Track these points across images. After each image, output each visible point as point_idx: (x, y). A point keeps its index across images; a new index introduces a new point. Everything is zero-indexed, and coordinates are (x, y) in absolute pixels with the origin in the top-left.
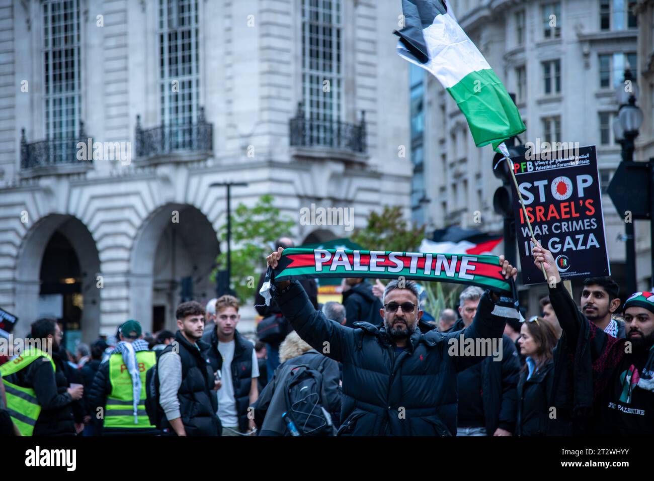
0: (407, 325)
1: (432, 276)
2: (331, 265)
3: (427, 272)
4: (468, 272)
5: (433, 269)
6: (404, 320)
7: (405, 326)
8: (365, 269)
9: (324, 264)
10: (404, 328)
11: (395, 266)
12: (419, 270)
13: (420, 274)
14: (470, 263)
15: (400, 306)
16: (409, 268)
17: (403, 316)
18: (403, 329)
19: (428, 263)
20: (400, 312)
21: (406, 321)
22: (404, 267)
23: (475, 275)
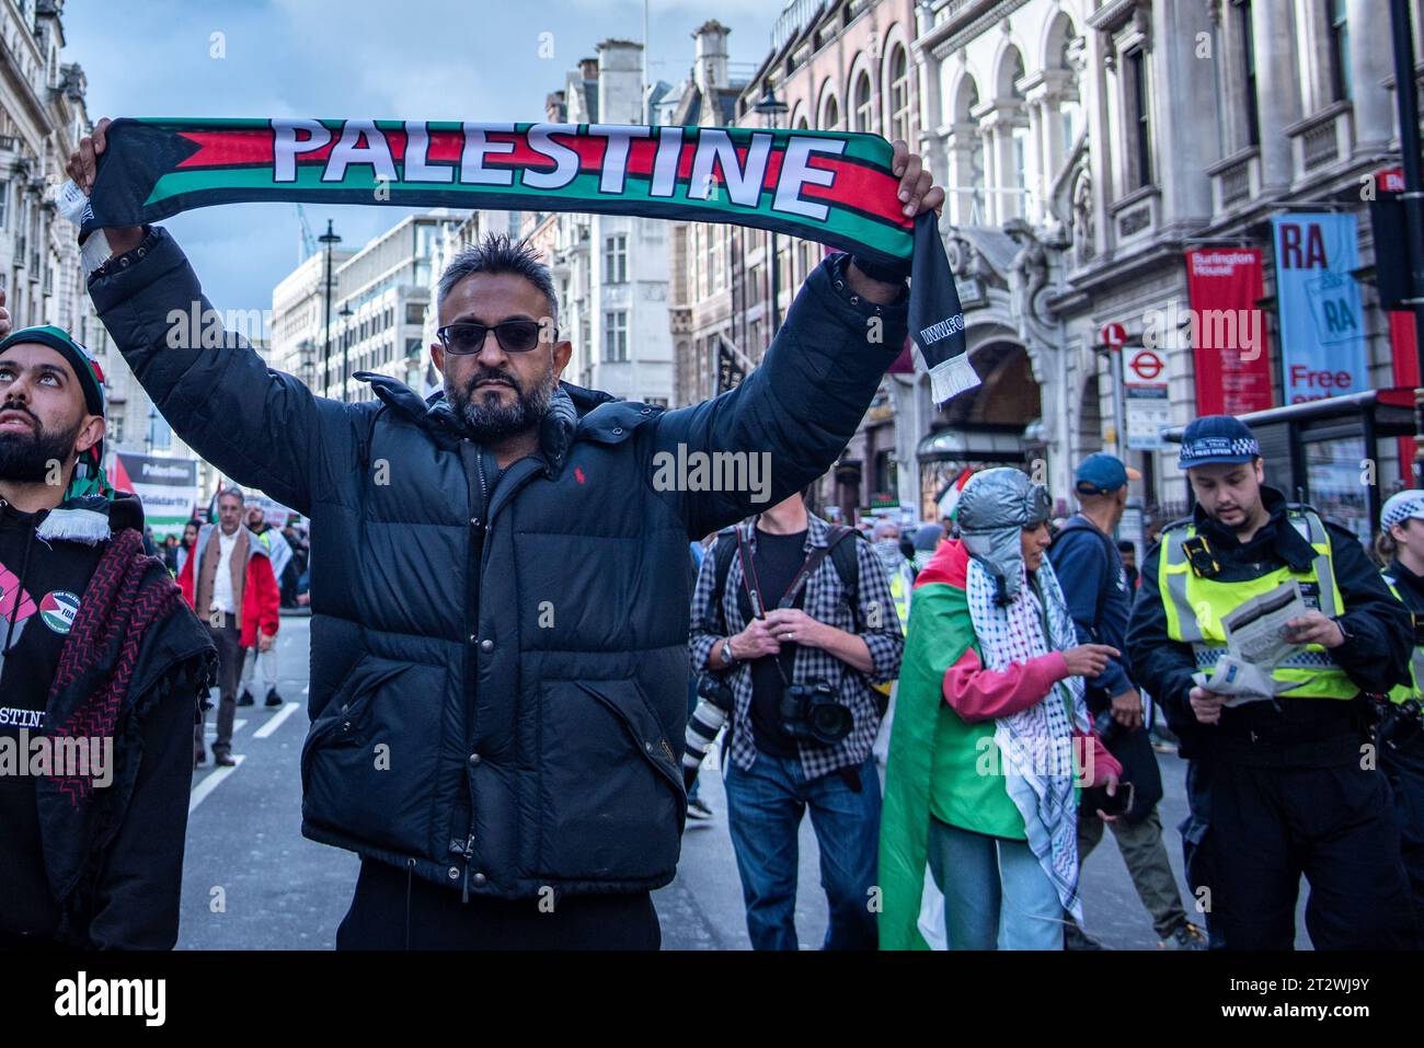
0: (518, 390)
1: (680, 200)
2: (325, 163)
3: (663, 187)
4: (807, 193)
5: (684, 175)
6: (510, 378)
7: (513, 394)
8: (443, 174)
9: (302, 160)
10: (509, 398)
11: (549, 167)
12: (630, 182)
13: (638, 191)
14: (814, 159)
15: (491, 332)
16: (599, 173)
17: (503, 363)
18: (505, 403)
19: (667, 157)
20: (492, 353)
21: (516, 378)
22: (580, 171)
23: (831, 204)
